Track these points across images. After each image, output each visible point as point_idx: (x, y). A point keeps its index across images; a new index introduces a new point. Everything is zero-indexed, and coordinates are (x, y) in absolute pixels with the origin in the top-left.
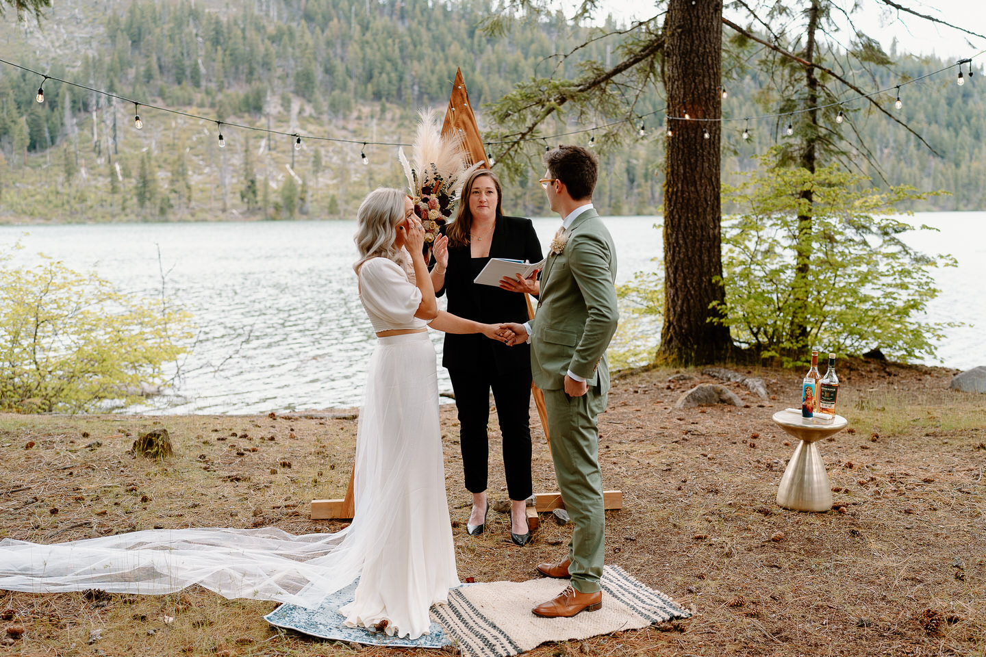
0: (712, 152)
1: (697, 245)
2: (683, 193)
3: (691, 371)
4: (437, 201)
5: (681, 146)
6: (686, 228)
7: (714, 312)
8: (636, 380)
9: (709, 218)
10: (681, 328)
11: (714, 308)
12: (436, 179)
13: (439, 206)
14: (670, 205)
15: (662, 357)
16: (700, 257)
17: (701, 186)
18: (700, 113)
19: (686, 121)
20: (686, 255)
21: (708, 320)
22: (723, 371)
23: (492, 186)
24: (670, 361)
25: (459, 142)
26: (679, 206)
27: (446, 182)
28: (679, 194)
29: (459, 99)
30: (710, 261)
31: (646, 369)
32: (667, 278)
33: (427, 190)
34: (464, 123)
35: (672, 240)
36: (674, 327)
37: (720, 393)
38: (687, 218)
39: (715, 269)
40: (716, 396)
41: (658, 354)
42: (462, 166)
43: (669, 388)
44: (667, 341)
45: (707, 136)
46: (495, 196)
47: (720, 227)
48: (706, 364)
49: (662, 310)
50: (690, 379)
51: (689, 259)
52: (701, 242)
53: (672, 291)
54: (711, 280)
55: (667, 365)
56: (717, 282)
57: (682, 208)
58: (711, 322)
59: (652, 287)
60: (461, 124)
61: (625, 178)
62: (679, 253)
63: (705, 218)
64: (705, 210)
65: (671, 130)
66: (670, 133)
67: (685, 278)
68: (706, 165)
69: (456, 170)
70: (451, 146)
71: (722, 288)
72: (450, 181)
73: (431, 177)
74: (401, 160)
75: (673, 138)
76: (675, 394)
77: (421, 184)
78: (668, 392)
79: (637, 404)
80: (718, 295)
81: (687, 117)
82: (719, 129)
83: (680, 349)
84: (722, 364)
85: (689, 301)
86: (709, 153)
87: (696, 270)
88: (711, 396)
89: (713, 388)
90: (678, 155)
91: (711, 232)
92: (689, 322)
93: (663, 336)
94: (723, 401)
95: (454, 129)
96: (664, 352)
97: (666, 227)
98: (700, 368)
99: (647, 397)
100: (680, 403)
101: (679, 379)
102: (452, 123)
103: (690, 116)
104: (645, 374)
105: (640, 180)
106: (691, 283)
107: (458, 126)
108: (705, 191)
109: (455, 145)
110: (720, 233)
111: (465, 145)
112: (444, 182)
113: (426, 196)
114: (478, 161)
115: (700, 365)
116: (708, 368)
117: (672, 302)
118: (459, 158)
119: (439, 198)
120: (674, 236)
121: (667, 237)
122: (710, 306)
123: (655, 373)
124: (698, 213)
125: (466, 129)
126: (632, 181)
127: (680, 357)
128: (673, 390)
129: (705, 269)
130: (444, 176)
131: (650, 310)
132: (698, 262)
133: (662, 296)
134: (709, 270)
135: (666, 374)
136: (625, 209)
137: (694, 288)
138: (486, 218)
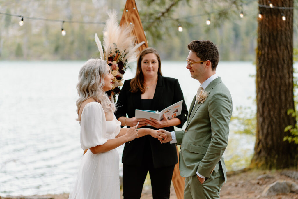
0: (288, 28)
1: (278, 89)
2: (268, 54)
3: (274, 173)
4: (117, 65)
5: (267, 24)
6: (270, 77)
7: (289, 134)
8: (237, 178)
9: (286, 71)
10: (267, 144)
11: (289, 131)
12: (116, 52)
13: (118, 68)
14: (260, 62)
15: (254, 163)
16: (280, 97)
17: (280, 50)
18: (280, 3)
19: (270, 9)
20: (271, 95)
21: (285, 139)
22: (294, 173)
23: (155, 58)
24: (260, 165)
25: (130, 30)
26: (265, 63)
27: (122, 53)
28: (266, 55)
29: (130, 5)
30: (286, 99)
31: (244, 171)
32: (258, 110)
33: (111, 59)
34: (133, 19)
35: (261, 85)
36: (262, 144)
37: (291, 186)
38: (271, 71)
39: (290, 105)
40: (288, 188)
41: (252, 161)
42: (131, 44)
43: (258, 183)
44: (258, 152)
45: (284, 18)
46: (157, 64)
47: (293, 77)
48: (284, 168)
49: (254, 131)
50: (273, 178)
51: (273, 98)
52: (280, 87)
53: (261, 119)
54: (286, 113)
55: (258, 168)
56: (291, 114)
57: (268, 64)
58: (287, 141)
59: (248, 117)
60: (131, 20)
61: (232, 34)
62: (266, 94)
63: (283, 71)
64: (283, 66)
65: (261, 14)
66: (260, 16)
67: (269, 111)
68: (284, 37)
69: (128, 47)
70: (125, 33)
71: (294, 118)
72: (124, 53)
73: (113, 51)
74: (96, 41)
75: (262, 20)
76: (262, 187)
77: (107, 55)
78: (258, 186)
79: (238, 194)
80: (292, 122)
81: (271, 6)
82: (293, 13)
83: (266, 158)
84: (295, 168)
85: (272, 126)
86: (286, 29)
87: (277, 106)
88: (285, 188)
89: (287, 184)
90: (265, 29)
91: (287, 81)
92: (272, 139)
93: (256, 149)
94: (292, 192)
95: (127, 22)
96: (256, 160)
97: (257, 76)
98: (280, 171)
99: (244, 190)
100: (265, 193)
101: (265, 178)
102: (126, 19)
103: (273, 5)
104: (243, 175)
105: (243, 35)
106: (274, 114)
107: (129, 21)
108: (283, 54)
109: (127, 32)
110: (293, 81)
111: (133, 32)
112: (121, 54)
113: (110, 62)
114: (141, 41)
115: (280, 168)
116: (285, 171)
117: (261, 126)
118: (130, 40)
119: (118, 63)
120: (262, 83)
121: (258, 83)
122: (286, 129)
123: (250, 174)
124: (278, 68)
125: (134, 22)
126: (237, 36)
127: (266, 163)
128: (261, 185)
129: (283, 105)
130: (121, 50)
131: (247, 132)
132: (278, 100)
133: (254, 122)
134: (286, 105)
135: (257, 174)
136: (232, 56)
137: (276, 118)
138: (151, 77)
